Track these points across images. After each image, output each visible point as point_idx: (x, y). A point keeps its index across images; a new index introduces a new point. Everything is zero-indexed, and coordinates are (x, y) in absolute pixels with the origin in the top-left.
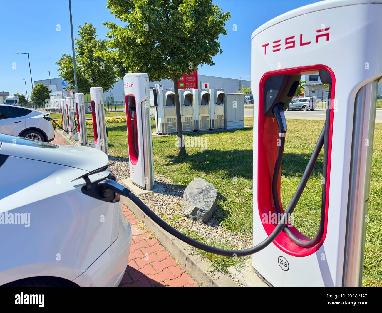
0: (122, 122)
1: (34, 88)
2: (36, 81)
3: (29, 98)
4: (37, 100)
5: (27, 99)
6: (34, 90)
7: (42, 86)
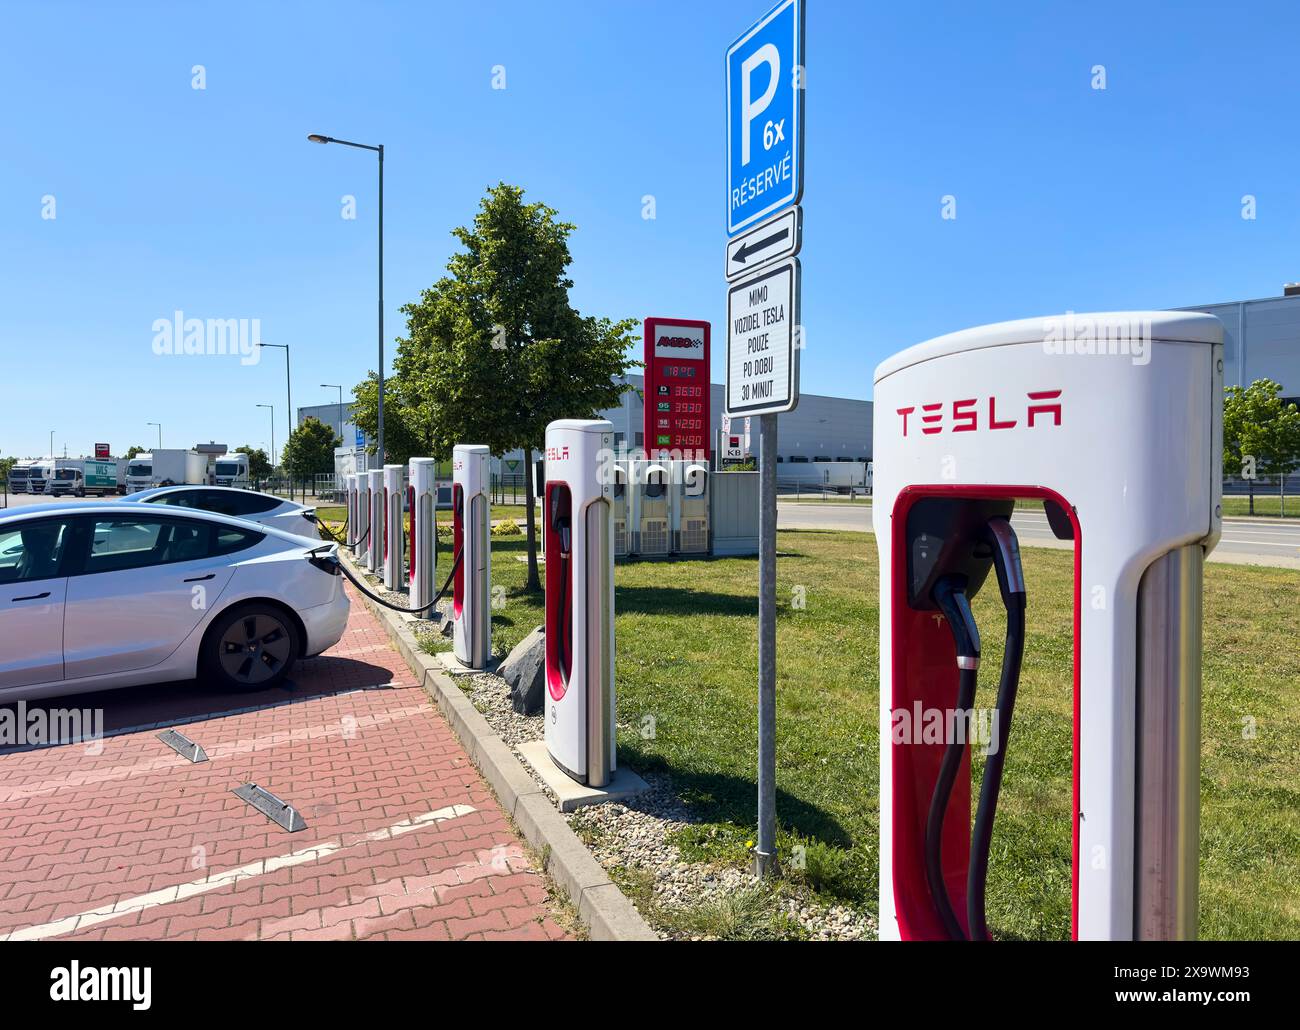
0: (502, 533)
1: (295, 433)
2: (301, 409)
3: (276, 460)
4: (299, 466)
5: (270, 462)
6: (293, 437)
7: (317, 428)
